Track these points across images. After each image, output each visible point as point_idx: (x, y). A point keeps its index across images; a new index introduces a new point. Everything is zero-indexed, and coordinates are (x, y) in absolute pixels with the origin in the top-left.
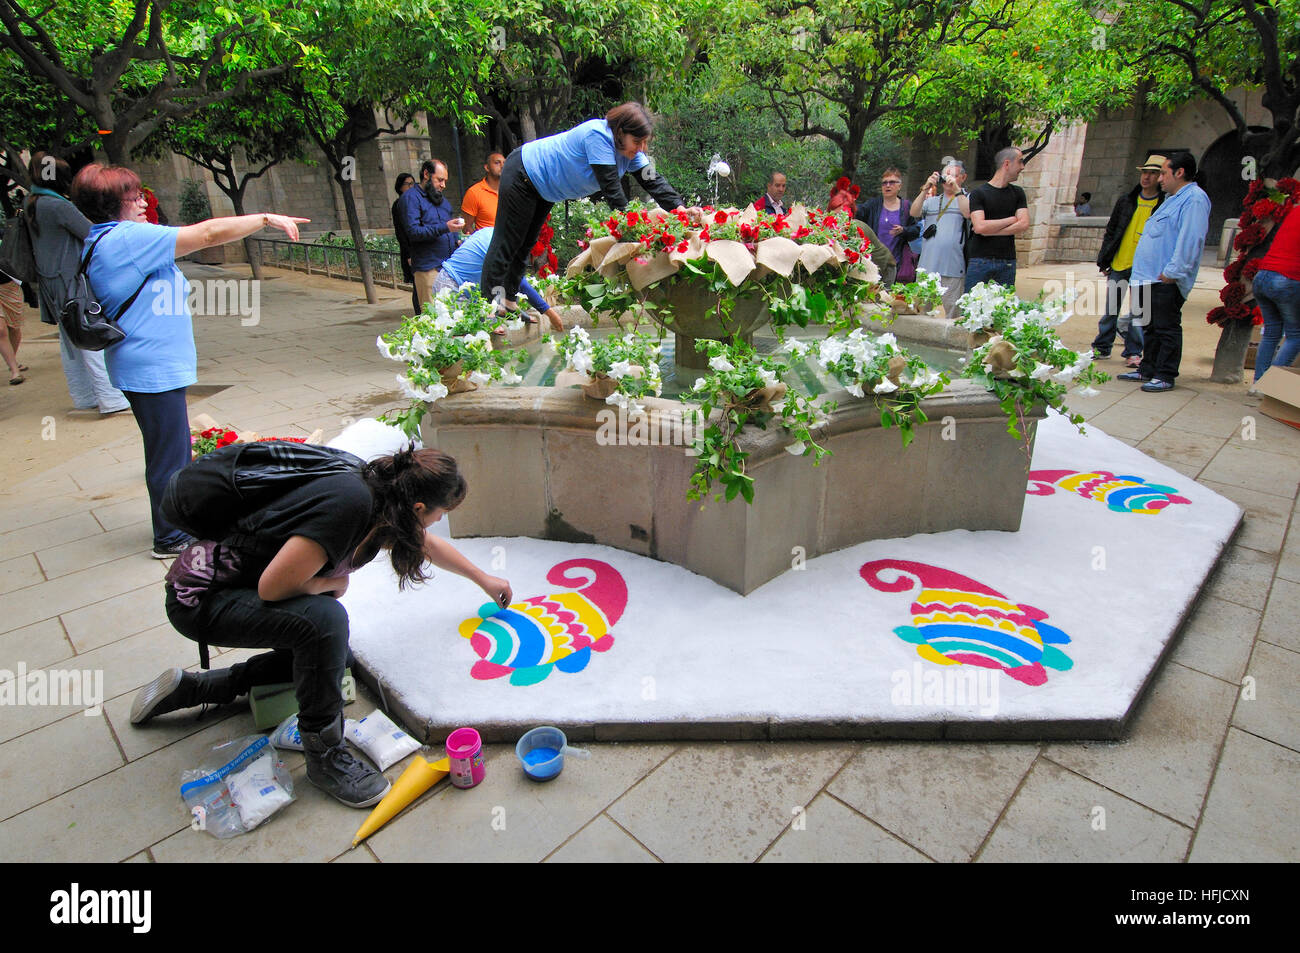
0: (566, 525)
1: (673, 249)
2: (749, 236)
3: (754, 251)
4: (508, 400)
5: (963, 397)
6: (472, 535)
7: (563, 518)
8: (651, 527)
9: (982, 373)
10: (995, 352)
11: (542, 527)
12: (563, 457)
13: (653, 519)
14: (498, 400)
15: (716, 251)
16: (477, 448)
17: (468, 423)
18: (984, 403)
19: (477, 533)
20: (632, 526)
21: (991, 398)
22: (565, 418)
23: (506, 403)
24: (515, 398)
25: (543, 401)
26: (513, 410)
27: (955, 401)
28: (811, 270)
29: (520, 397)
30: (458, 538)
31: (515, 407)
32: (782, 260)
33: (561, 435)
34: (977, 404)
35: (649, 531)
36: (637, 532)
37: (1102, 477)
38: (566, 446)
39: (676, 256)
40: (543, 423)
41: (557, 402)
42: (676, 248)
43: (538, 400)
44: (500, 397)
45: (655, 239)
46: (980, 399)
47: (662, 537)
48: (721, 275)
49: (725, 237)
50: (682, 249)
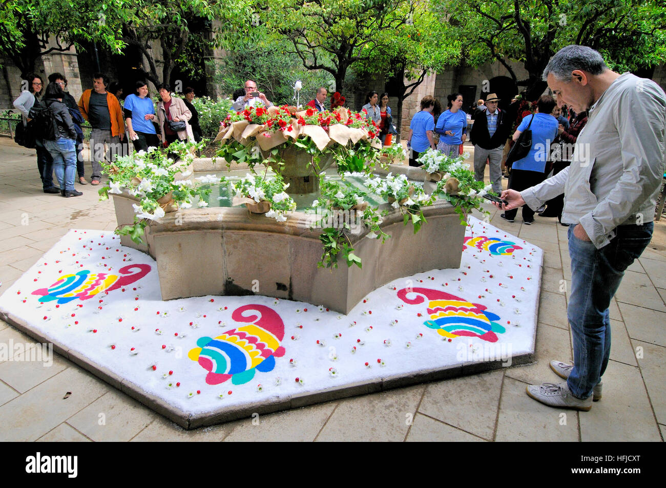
0: (236, 287)
1: (284, 129)
2: (325, 124)
3: (327, 131)
4: (201, 216)
5: (437, 205)
6: (176, 297)
7: (234, 283)
8: (289, 283)
9: (443, 193)
10: (449, 183)
11: (221, 288)
12: (235, 247)
13: (291, 278)
14: (194, 216)
15: (307, 130)
16: (180, 245)
17: (175, 231)
18: (447, 208)
19: (179, 297)
20: (277, 283)
21: (449, 205)
22: (237, 225)
23: (200, 218)
24: (205, 214)
25: (223, 215)
26: (205, 222)
27: (434, 207)
28: (355, 142)
29: (208, 214)
30: (168, 300)
31: (206, 220)
32: (343, 137)
33: (234, 235)
34: (444, 208)
35: (288, 285)
36: (281, 286)
37: (483, 239)
38: (237, 241)
39: (286, 133)
40: (223, 228)
41: (232, 216)
42: (287, 129)
43: (220, 215)
44: (195, 214)
45: (275, 123)
46: (444, 206)
47: (296, 288)
48: (314, 146)
49: (312, 124)
50: (290, 129)
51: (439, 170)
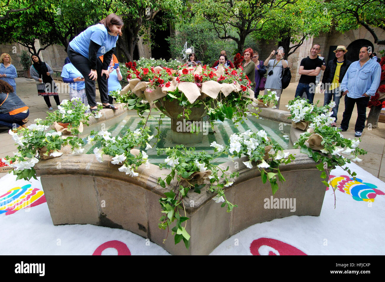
0: (108, 220)
1: (163, 86)
2: (198, 80)
3: (200, 87)
5: (298, 160)
6: (64, 223)
7: (107, 217)
8: (147, 226)
9: (305, 147)
10: (312, 138)
11: (98, 220)
12: (104, 190)
13: (148, 223)
14: (69, 164)
15: (183, 87)
16: (62, 185)
17: (55, 174)
18: (308, 164)
20: (139, 224)
21: (311, 161)
22: (104, 173)
23: (72, 165)
24: (77, 162)
25: (91, 164)
26: (76, 169)
27: (294, 163)
28: (226, 95)
29: (80, 162)
30: (58, 225)
31: (77, 168)
32: (213, 91)
33: (103, 180)
34: (304, 164)
35: (147, 228)
36: (141, 227)
38: (105, 185)
39: (165, 89)
40: (93, 174)
42: (165, 85)
43: (89, 164)
44: (70, 162)
45: (155, 81)
46: (306, 162)
47: (152, 231)
48: (185, 98)
49: (187, 80)
50: (168, 85)
51: (304, 119)
